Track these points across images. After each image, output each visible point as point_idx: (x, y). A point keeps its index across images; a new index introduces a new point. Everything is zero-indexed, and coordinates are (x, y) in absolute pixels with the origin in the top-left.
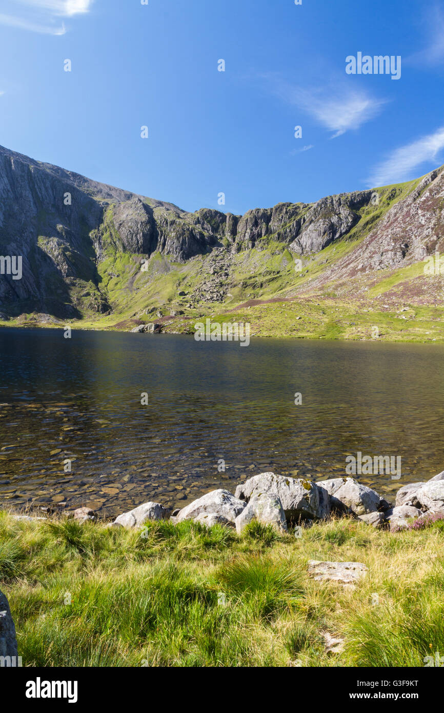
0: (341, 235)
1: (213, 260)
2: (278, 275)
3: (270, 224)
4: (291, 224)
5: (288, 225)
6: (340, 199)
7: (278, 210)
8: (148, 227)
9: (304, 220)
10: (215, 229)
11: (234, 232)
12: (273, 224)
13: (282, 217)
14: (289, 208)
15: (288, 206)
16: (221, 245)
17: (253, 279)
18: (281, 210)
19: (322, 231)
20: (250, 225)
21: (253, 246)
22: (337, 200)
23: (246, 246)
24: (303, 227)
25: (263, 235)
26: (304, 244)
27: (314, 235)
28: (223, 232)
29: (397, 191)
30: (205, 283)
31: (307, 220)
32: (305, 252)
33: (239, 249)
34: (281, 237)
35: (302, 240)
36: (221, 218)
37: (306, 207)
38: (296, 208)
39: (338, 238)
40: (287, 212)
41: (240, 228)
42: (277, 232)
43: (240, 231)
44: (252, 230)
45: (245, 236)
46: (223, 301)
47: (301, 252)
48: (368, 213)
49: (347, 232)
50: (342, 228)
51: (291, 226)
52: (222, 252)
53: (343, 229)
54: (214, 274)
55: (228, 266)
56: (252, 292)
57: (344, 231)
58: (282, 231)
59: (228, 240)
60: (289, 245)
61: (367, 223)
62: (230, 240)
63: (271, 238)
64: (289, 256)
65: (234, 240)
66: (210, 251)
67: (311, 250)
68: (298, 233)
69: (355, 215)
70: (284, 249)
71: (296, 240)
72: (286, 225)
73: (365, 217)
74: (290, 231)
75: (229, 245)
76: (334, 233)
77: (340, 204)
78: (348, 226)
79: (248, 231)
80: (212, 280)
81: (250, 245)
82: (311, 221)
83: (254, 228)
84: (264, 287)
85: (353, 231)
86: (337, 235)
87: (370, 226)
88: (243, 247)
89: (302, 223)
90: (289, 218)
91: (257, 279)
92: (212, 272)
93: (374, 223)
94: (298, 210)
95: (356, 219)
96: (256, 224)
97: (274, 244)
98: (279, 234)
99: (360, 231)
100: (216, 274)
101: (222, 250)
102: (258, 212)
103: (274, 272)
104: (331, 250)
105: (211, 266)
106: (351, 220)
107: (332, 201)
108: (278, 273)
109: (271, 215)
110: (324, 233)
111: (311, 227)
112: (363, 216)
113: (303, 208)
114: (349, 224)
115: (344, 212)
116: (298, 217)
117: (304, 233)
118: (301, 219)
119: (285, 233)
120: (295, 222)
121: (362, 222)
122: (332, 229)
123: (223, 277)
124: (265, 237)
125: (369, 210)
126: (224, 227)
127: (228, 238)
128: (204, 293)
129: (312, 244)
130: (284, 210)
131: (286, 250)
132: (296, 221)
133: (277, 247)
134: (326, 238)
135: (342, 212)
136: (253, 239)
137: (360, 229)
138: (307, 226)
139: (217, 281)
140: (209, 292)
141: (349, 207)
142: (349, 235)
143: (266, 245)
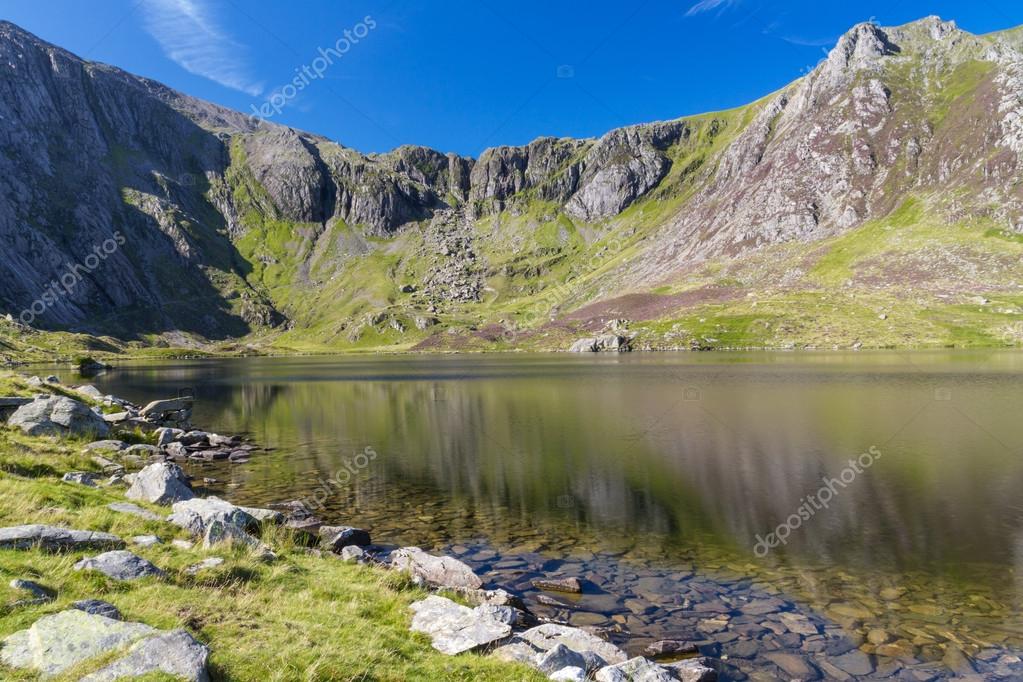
0: (647, 190)
1: (440, 232)
2: (561, 255)
3: (526, 172)
4: (564, 171)
5: (557, 174)
6: (637, 133)
7: (539, 150)
8: (318, 177)
9: (584, 167)
10: (431, 181)
11: (465, 186)
12: (533, 172)
13: (547, 161)
14: (556, 147)
15: (553, 143)
16: (445, 206)
17: (521, 263)
18: (544, 149)
19: (618, 183)
20: (494, 174)
21: (503, 207)
22: (633, 134)
23: (491, 207)
24: (584, 177)
25: (517, 189)
26: (590, 204)
27: (605, 189)
28: (445, 184)
29: (721, 123)
30: (439, 271)
31: (589, 165)
32: (592, 217)
33: (479, 214)
34: (548, 193)
35: (585, 197)
36: (439, 161)
37: (582, 145)
38: (566, 147)
39: (642, 195)
40: (553, 153)
41: (476, 178)
42: (540, 186)
43: (476, 182)
44: (497, 181)
45: (486, 191)
46: (482, 300)
47: (585, 216)
48: (683, 156)
49: (656, 185)
50: (647, 179)
51: (565, 176)
52: (450, 218)
53: (650, 179)
54: (449, 254)
55: (469, 242)
56: (526, 283)
57: (650, 184)
58: (550, 184)
59: (456, 199)
60: (563, 205)
61: (686, 172)
62: (460, 198)
63: (531, 195)
64: (568, 225)
65: (466, 198)
66: (431, 215)
67: (602, 214)
68: (576, 186)
69: (664, 158)
70: (556, 212)
71: (575, 196)
72: (554, 173)
73: (679, 162)
74: (564, 183)
75: (458, 207)
76: (636, 186)
77: (639, 142)
78: (656, 176)
79: (492, 182)
80: (451, 265)
81: (497, 207)
82: (597, 169)
83: (500, 179)
84: (542, 274)
85: (665, 184)
86: (641, 190)
87: (691, 176)
88: (485, 209)
89: (581, 171)
90: (558, 162)
91: (527, 261)
92: (445, 251)
93: (698, 171)
94: (570, 150)
95: (667, 165)
96: (504, 172)
97: (539, 204)
98: (545, 189)
99: (677, 184)
100: (453, 255)
101: (449, 215)
102: (506, 153)
103: (553, 250)
104: (636, 213)
105: (439, 242)
106: (659, 167)
107: (626, 136)
108: (559, 251)
109: (527, 157)
110: (621, 187)
111: (599, 176)
112: (675, 160)
113: (579, 146)
114: (658, 173)
115: (648, 153)
116: (574, 162)
117: (587, 187)
118: (579, 164)
119: (556, 186)
120: (569, 168)
121: (676, 170)
122: (632, 179)
123: (468, 259)
124: (522, 193)
125: (683, 150)
126: (446, 176)
127: (455, 194)
128: (446, 287)
129: (602, 204)
130: (549, 150)
131: (560, 214)
132: (572, 168)
133: (544, 210)
134: (624, 195)
135: (643, 153)
136: (500, 195)
137: (677, 180)
138: (591, 176)
139: (460, 266)
140: (453, 286)
141: (653, 145)
142: (659, 190)
143: (525, 206)
